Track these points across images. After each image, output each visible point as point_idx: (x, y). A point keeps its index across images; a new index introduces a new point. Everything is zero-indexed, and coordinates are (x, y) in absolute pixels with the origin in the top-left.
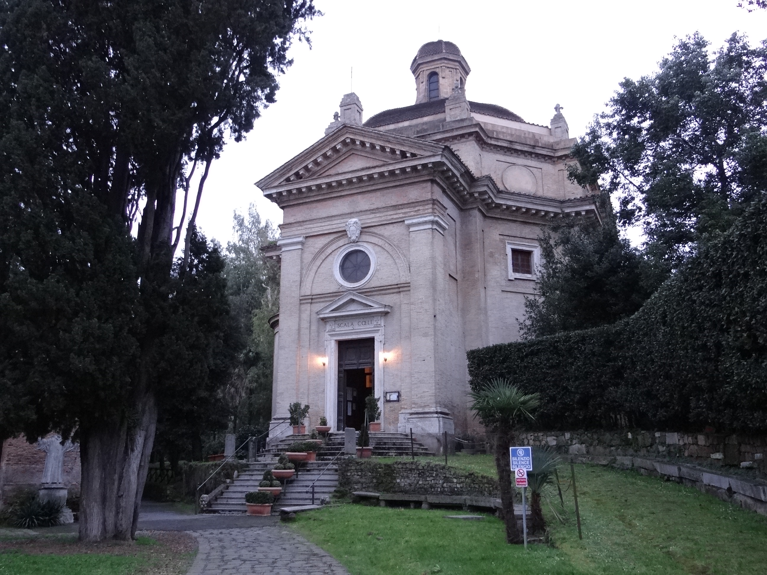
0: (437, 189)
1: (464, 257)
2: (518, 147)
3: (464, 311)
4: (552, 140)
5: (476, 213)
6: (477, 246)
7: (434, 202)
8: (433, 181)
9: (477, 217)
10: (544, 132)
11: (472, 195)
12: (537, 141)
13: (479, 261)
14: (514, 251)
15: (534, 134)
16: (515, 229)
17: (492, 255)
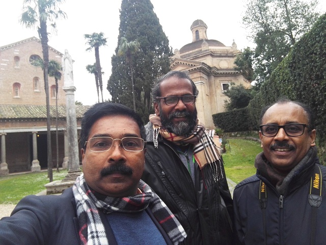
0: (201, 73)
1: (210, 88)
2: (223, 55)
3: (211, 103)
4: (232, 51)
5: (212, 76)
6: (213, 85)
7: (201, 77)
8: (200, 72)
9: (213, 78)
10: (230, 48)
11: (210, 72)
12: (228, 52)
13: (214, 89)
14: (223, 85)
15: (227, 50)
16: (223, 78)
17: (217, 87)
